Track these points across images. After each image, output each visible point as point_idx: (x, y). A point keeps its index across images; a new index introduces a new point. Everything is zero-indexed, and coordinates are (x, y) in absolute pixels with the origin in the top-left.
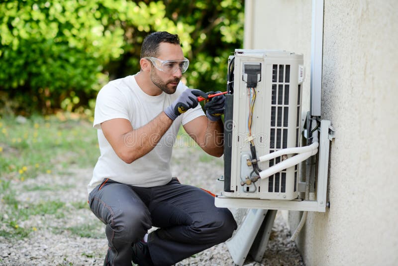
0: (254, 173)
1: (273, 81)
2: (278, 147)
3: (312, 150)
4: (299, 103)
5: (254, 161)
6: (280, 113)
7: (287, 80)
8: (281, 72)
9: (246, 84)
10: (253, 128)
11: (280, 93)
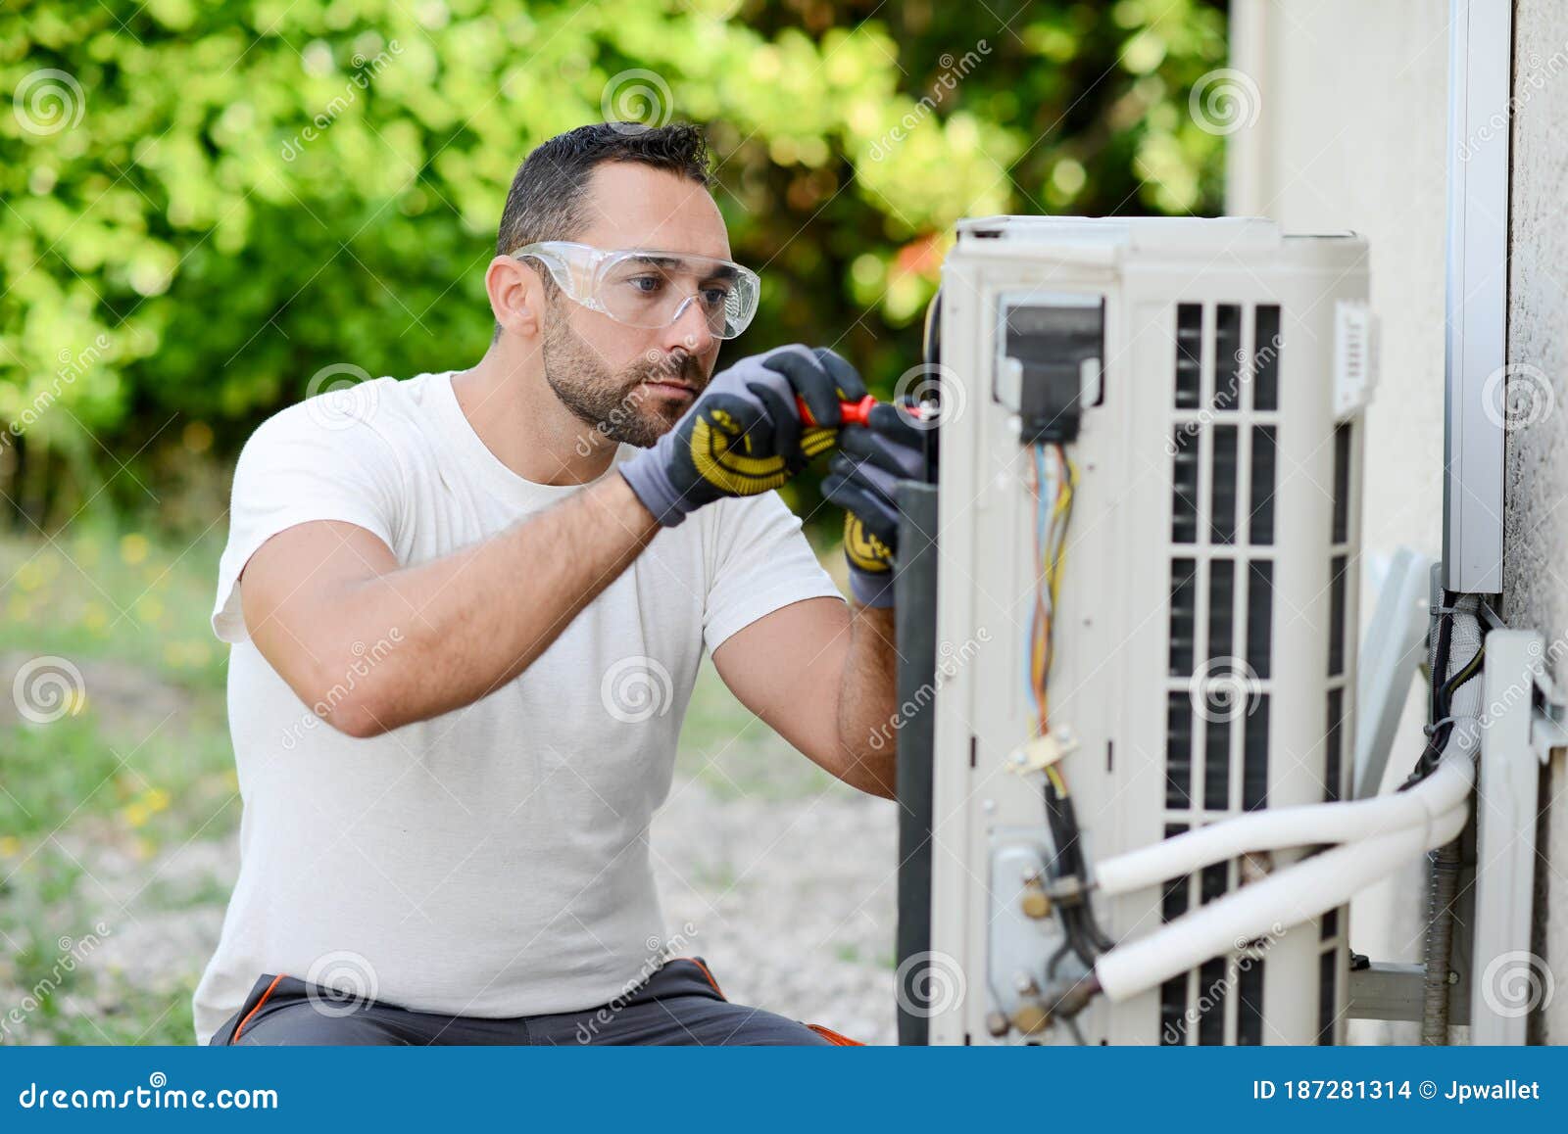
0: (1071, 958)
1: (1180, 405)
2: (1216, 801)
3: (1429, 819)
4: (1339, 532)
5: (1068, 886)
6: (1221, 597)
7: (1266, 396)
8: (1227, 349)
9: (1015, 425)
10: (1059, 690)
11: (1224, 473)
